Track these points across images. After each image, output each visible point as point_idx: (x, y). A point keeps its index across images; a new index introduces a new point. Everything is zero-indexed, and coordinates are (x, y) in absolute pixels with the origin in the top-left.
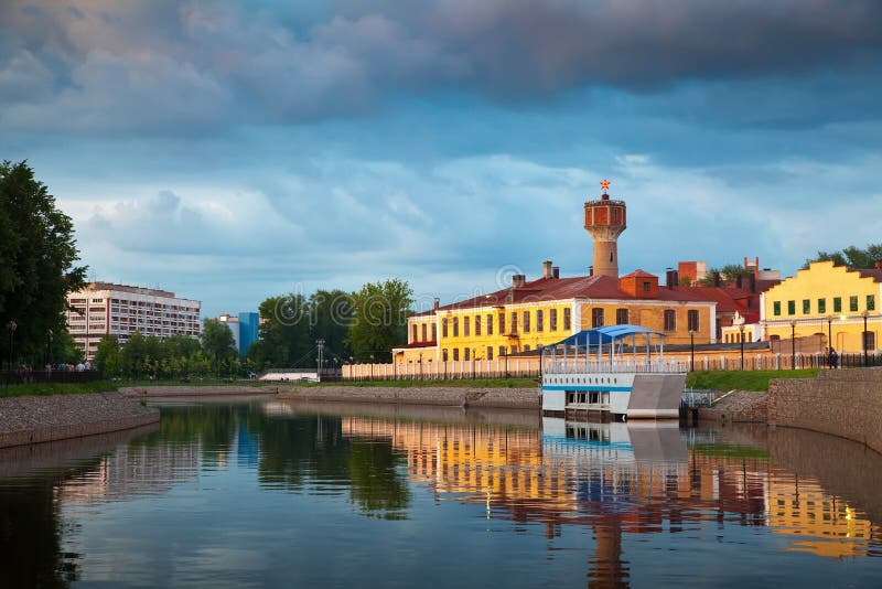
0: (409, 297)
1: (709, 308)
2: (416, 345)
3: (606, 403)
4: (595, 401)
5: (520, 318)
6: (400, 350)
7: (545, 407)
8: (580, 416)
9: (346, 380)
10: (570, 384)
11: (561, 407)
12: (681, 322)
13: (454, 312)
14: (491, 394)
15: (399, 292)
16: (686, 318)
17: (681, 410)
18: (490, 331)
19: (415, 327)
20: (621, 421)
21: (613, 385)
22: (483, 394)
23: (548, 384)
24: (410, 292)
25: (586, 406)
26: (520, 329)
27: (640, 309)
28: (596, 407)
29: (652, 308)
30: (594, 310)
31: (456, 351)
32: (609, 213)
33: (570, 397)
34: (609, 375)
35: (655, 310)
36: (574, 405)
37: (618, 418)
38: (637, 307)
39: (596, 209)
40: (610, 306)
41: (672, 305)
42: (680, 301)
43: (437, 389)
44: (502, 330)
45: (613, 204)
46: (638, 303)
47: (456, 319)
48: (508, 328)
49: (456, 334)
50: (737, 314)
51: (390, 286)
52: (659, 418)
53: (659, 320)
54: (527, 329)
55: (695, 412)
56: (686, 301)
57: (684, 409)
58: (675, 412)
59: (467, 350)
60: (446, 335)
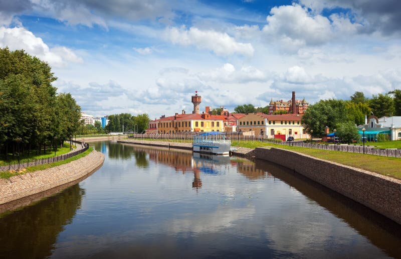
1: (221, 122)
2: (151, 129)
3: (211, 150)
4: (208, 149)
5: (178, 123)
6: (147, 130)
7: (194, 150)
8: (204, 153)
10: (201, 145)
11: (199, 150)
12: (215, 124)
18: (170, 126)
19: (150, 124)
21: (213, 146)
23: (195, 144)
25: (206, 150)
26: (178, 126)
28: (208, 151)
29: (209, 122)
30: (196, 122)
31: (162, 131)
32: (197, 99)
33: (201, 148)
36: (202, 150)
37: (215, 154)
38: (206, 121)
40: (200, 121)
41: (214, 121)
44: (173, 126)
48: (175, 126)
49: (162, 127)
52: (225, 154)
53: (211, 124)
54: (180, 126)
55: (233, 152)
56: (218, 120)
57: (230, 152)
58: (228, 153)
59: (164, 131)
60: (159, 127)
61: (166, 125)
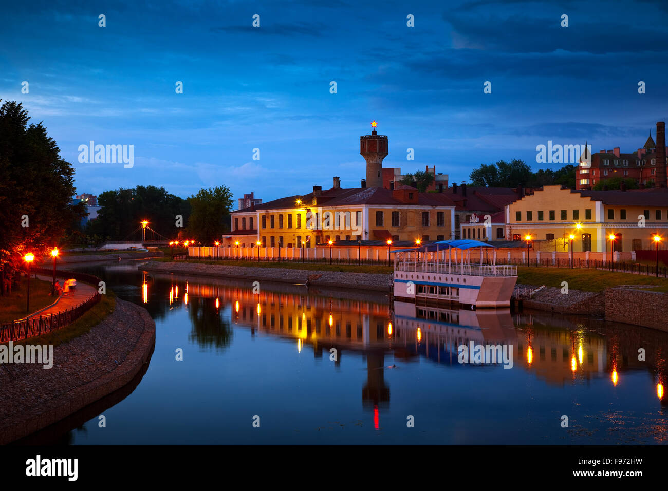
0: (230, 198)
1: (450, 210)
2: (237, 232)
3: (454, 294)
4: (443, 293)
6: (229, 236)
7: (396, 293)
8: (429, 303)
9: (193, 258)
10: (421, 280)
11: (412, 295)
12: (433, 220)
13: (271, 211)
14: (326, 276)
15: (223, 195)
16: (436, 217)
17: (511, 301)
18: (300, 225)
19: (237, 219)
20: (470, 309)
21: (461, 282)
22: (320, 276)
23: (399, 278)
24: (231, 195)
25: (435, 296)
27: (406, 211)
28: (445, 297)
29: (413, 210)
30: (377, 213)
31: (273, 238)
32: (377, 144)
33: (419, 288)
34: (458, 276)
35: (416, 212)
36: (424, 295)
37: (467, 307)
38: (405, 210)
39: (369, 141)
40: (388, 209)
41: (427, 208)
42: (432, 205)
43: (279, 269)
45: (379, 137)
46: (405, 207)
47: (272, 216)
49: (273, 226)
50: (473, 216)
51: (218, 191)
52: (499, 308)
53: (419, 219)
55: (521, 302)
56: (436, 205)
57: (513, 300)
58: (508, 303)
59: (281, 238)
60: (264, 226)
61: (286, 221)
